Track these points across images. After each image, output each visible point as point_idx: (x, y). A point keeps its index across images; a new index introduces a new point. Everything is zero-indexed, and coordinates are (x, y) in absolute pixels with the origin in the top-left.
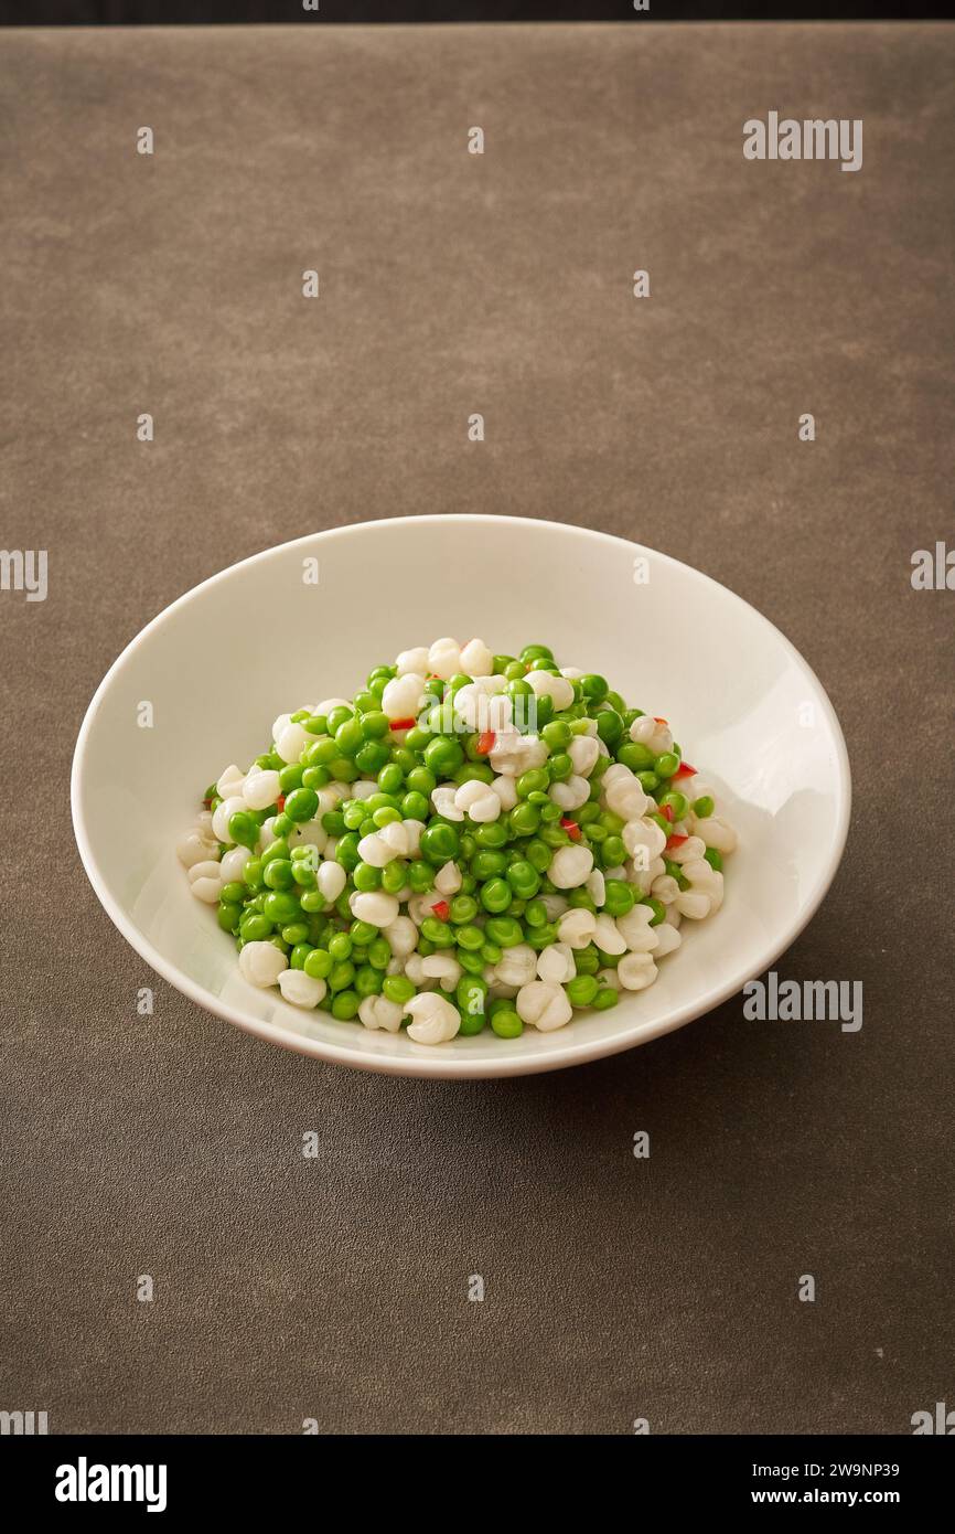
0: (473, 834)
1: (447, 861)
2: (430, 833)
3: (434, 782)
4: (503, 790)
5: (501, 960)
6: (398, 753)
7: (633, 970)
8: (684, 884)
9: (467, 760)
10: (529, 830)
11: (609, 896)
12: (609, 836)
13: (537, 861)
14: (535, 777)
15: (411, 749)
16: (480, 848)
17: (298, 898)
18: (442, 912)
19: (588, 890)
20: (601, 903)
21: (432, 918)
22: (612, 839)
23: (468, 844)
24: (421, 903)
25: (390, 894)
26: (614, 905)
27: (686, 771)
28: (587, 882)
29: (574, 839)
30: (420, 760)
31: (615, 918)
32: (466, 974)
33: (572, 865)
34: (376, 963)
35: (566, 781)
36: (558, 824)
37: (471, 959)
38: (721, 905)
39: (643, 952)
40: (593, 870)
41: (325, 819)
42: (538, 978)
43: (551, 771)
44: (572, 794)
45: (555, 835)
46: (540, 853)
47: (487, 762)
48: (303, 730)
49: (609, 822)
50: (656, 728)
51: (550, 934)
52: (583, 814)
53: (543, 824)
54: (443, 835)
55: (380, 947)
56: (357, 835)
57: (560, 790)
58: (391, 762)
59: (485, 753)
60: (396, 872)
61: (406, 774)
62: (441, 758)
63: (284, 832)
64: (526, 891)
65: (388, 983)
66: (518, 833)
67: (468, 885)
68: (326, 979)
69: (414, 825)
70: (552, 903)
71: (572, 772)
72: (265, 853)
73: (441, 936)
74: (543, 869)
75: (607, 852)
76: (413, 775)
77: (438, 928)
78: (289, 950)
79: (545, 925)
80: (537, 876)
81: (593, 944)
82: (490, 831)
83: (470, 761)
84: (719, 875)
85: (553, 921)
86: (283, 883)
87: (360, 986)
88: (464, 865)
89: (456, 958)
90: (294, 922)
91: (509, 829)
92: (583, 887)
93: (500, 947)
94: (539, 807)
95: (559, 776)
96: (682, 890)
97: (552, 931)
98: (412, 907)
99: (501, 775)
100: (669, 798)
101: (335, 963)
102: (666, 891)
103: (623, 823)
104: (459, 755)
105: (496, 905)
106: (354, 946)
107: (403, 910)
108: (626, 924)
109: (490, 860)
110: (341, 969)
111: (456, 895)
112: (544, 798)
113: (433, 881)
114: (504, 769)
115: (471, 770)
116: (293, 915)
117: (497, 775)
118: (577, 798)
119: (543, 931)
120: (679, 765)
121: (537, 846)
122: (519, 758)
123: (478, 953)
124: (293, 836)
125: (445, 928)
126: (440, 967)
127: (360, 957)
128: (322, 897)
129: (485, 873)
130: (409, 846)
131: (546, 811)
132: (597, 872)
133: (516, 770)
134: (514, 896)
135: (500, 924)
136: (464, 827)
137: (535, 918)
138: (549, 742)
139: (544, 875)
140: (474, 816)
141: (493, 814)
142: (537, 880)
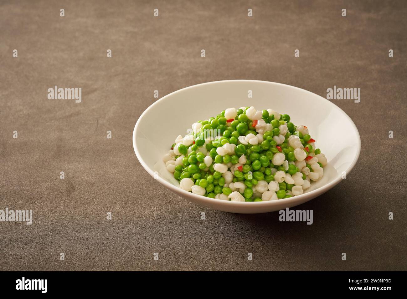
0: (250, 148)
1: (243, 154)
2: (237, 147)
3: (239, 135)
4: (260, 137)
5: (257, 184)
6: (229, 128)
7: (296, 190)
8: (312, 170)
9: (249, 129)
10: (267, 148)
11: (290, 168)
12: (290, 152)
13: (269, 157)
14: (269, 133)
15: (232, 126)
16: (252, 152)
17: (198, 166)
18: (241, 169)
19: (284, 167)
20: (287, 169)
21: (238, 171)
22: (291, 153)
23: (249, 151)
24: (235, 167)
25: (225, 164)
26: (291, 171)
27: (312, 141)
28: (283, 164)
29: (280, 151)
30: (235, 129)
31: (291, 175)
32: (247, 187)
33: (279, 158)
34: (221, 184)
35: (278, 135)
36: (275, 146)
37: (249, 183)
38: (322, 176)
39: (299, 185)
40: (285, 160)
41: (207, 145)
42: (268, 190)
43: (273, 132)
44: (279, 139)
45: (274, 149)
46: (269, 154)
47: (255, 130)
48: (201, 124)
49: (290, 149)
50: (304, 129)
51: (272, 177)
52: (282, 146)
53: (271, 146)
54: (241, 147)
55: (222, 179)
56: (216, 148)
57: (276, 138)
58: (227, 130)
59: (254, 126)
60: (227, 157)
61: (231, 133)
62: (241, 128)
63: (195, 149)
64: (265, 164)
65: (224, 189)
66: (264, 149)
67: (248, 162)
68: (205, 188)
69: (233, 145)
70: (273, 170)
71: (279, 134)
72: (189, 155)
73: (240, 176)
74: (270, 159)
75: (289, 156)
76: (233, 133)
77: (239, 173)
78: (195, 181)
79: (271, 175)
80: (269, 161)
81: (284, 182)
82: (255, 147)
83: (250, 130)
84: (322, 168)
85: (273, 174)
86: (194, 161)
87: (216, 191)
88: (247, 157)
89: (244, 183)
90: (197, 173)
91: (261, 147)
92: (282, 165)
93: (258, 180)
94: (270, 141)
95: (276, 133)
96: (311, 172)
97: (273, 176)
98: (232, 169)
99: (259, 133)
100: (307, 146)
101: (208, 184)
102: (306, 171)
103: (294, 149)
104: (247, 128)
105: (257, 168)
106: (214, 179)
107: (229, 170)
108: (294, 176)
109: (255, 155)
110: (210, 185)
111: (244, 165)
112: (271, 138)
113: (238, 160)
114: (260, 131)
115: (250, 132)
116: (196, 171)
117: (258, 133)
118: (281, 141)
119: (270, 176)
120: (310, 138)
121: (269, 152)
122: (264, 128)
123: (251, 181)
124: (197, 150)
125: (241, 173)
126: (240, 185)
127: (216, 183)
128: (205, 165)
129: (253, 159)
130: (231, 151)
131: (272, 142)
132: (287, 161)
133: (263, 132)
134: (262, 166)
135: (257, 173)
136: (248, 146)
137: (268, 172)
138: (273, 125)
139: (271, 161)
140: (251, 143)
141: (256, 143)
142: (269, 162)
